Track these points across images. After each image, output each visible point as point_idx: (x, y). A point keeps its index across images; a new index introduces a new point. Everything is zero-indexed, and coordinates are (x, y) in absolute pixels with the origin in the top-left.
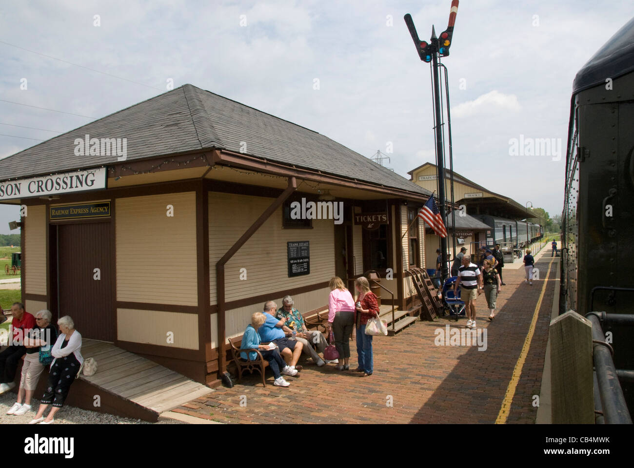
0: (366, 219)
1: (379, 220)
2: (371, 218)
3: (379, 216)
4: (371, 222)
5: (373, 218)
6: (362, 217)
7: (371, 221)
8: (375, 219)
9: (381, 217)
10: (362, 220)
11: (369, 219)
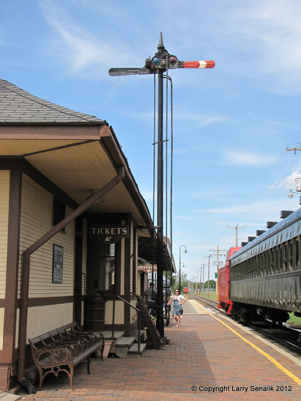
0: (104, 231)
1: (119, 233)
2: (110, 231)
3: (119, 229)
4: (110, 235)
5: (112, 231)
6: (99, 229)
7: (109, 233)
8: (113, 232)
9: (121, 231)
10: (98, 233)
11: (107, 231)
